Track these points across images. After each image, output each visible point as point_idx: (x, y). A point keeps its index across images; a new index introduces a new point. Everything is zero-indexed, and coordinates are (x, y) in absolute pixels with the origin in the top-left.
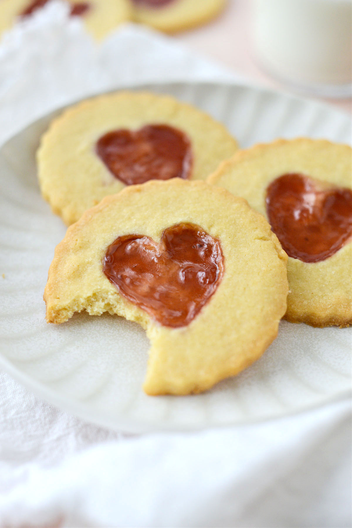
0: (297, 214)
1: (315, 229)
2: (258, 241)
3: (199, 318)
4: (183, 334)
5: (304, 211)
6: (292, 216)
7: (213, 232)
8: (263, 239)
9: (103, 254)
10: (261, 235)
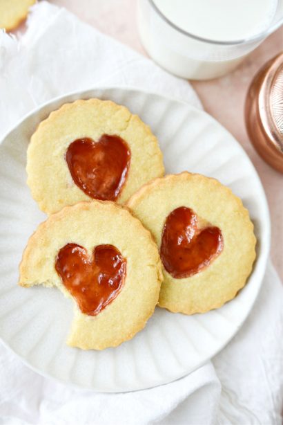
0: (180, 240)
1: (188, 250)
2: (149, 267)
3: (103, 311)
4: (92, 320)
5: (185, 241)
6: (176, 241)
7: (124, 254)
8: (153, 266)
9: (57, 254)
10: (151, 264)
